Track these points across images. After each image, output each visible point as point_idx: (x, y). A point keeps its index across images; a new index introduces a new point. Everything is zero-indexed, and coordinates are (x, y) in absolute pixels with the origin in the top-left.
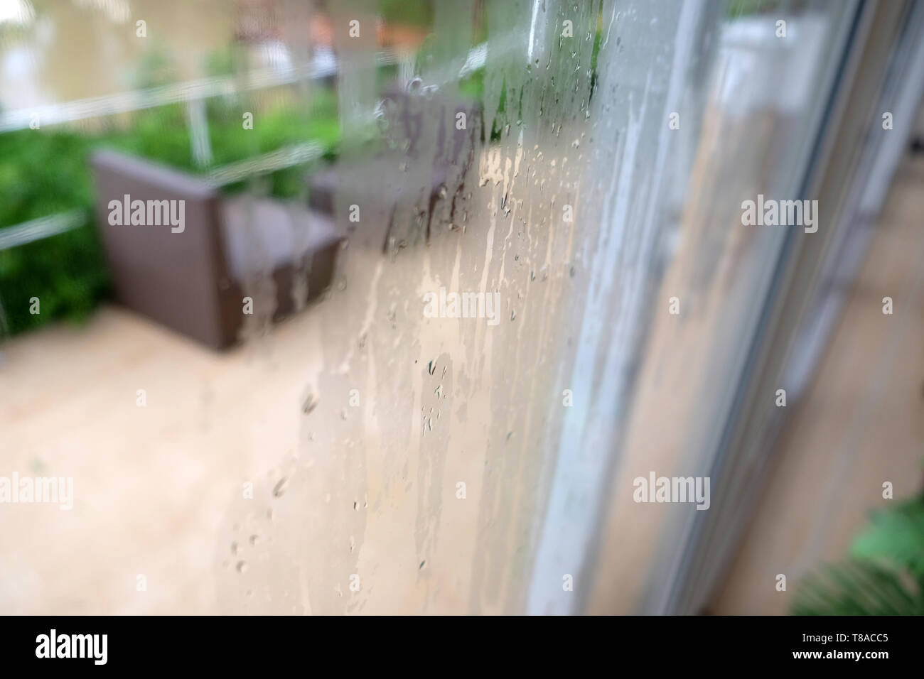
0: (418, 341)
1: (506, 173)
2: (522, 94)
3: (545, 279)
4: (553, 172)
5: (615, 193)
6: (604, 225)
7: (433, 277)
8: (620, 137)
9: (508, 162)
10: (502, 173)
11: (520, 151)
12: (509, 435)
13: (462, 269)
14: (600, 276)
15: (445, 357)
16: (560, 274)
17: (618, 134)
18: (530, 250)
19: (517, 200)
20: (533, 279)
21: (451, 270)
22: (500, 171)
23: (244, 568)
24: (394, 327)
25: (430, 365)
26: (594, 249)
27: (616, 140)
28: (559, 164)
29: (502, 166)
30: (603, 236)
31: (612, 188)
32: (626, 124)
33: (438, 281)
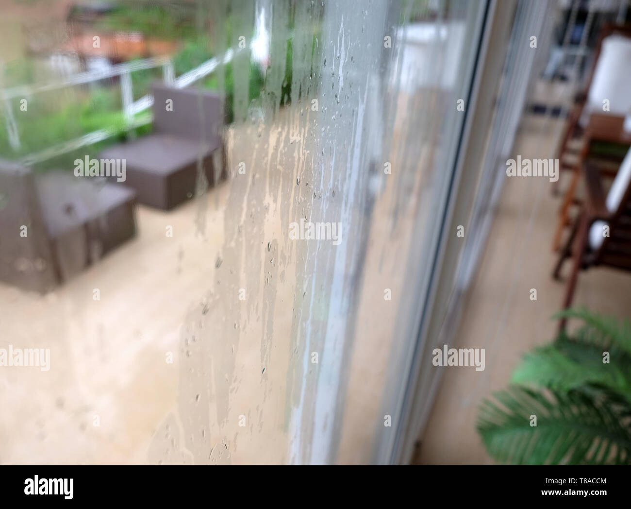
0: (263, 231)
1: (302, 136)
2: (308, 92)
3: (320, 197)
4: (323, 134)
5: (354, 146)
6: (349, 165)
7: (270, 194)
8: (355, 113)
9: (303, 130)
10: (300, 136)
11: (308, 123)
12: (305, 293)
13: (283, 190)
14: (347, 196)
15: (275, 241)
16: (328, 194)
17: (353, 111)
18: (313, 180)
19: (307, 151)
20: (315, 197)
21: (278, 190)
22: (299, 135)
23: (190, 353)
24: (253, 222)
25: (269, 245)
26: (344, 180)
27: (353, 115)
28: (326, 129)
29: (300, 133)
30: (348, 172)
31: (352, 143)
32: (358, 106)
33: (272, 196)
